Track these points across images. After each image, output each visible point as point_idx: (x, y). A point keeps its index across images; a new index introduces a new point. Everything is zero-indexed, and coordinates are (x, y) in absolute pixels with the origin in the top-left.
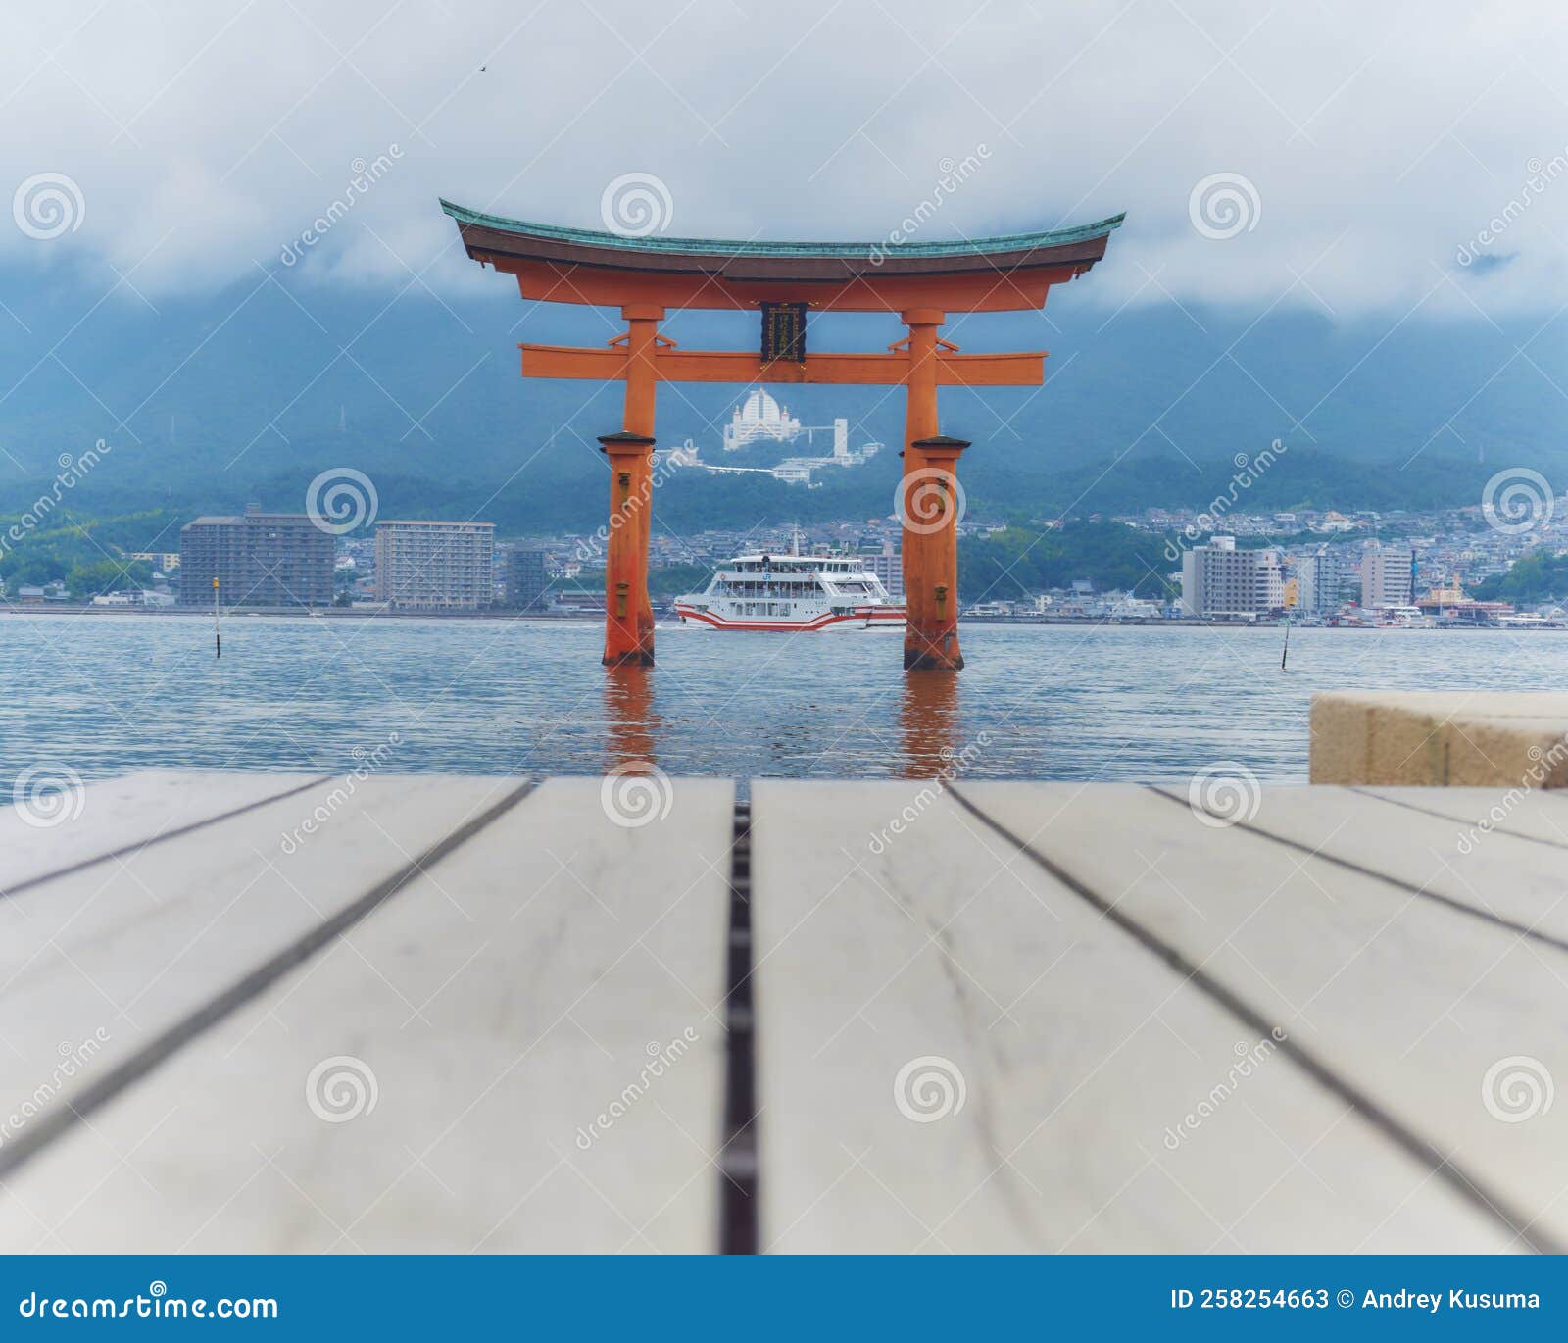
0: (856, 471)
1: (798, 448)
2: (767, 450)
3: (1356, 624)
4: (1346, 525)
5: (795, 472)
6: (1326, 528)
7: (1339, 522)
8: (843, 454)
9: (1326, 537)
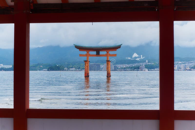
0: (143, 59)
1: (138, 57)
2: (136, 58)
3: (181, 71)
4: (181, 63)
5: (138, 59)
6: (179, 63)
7: (180, 63)
8: (142, 58)
9: (179, 64)
